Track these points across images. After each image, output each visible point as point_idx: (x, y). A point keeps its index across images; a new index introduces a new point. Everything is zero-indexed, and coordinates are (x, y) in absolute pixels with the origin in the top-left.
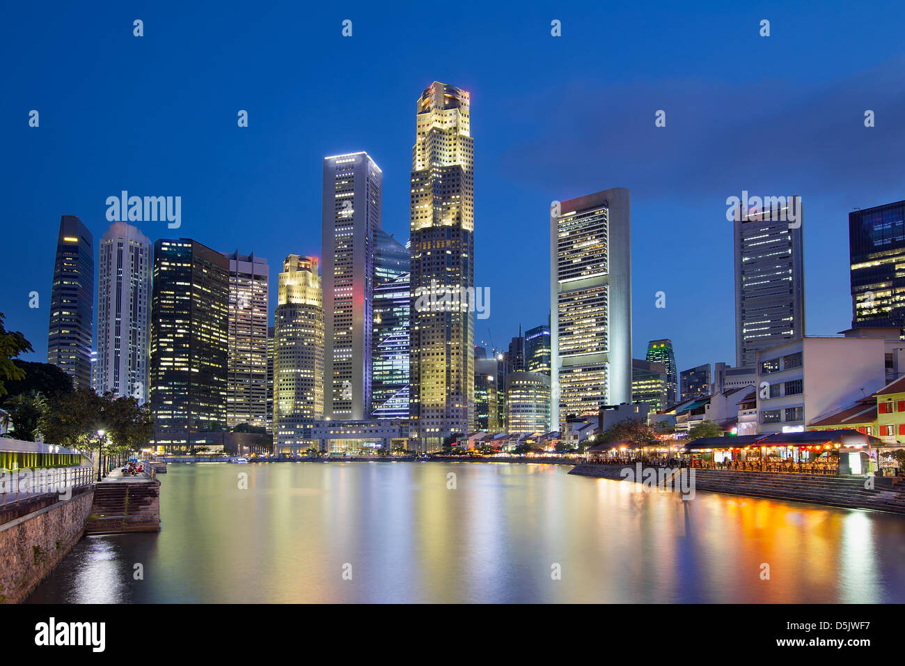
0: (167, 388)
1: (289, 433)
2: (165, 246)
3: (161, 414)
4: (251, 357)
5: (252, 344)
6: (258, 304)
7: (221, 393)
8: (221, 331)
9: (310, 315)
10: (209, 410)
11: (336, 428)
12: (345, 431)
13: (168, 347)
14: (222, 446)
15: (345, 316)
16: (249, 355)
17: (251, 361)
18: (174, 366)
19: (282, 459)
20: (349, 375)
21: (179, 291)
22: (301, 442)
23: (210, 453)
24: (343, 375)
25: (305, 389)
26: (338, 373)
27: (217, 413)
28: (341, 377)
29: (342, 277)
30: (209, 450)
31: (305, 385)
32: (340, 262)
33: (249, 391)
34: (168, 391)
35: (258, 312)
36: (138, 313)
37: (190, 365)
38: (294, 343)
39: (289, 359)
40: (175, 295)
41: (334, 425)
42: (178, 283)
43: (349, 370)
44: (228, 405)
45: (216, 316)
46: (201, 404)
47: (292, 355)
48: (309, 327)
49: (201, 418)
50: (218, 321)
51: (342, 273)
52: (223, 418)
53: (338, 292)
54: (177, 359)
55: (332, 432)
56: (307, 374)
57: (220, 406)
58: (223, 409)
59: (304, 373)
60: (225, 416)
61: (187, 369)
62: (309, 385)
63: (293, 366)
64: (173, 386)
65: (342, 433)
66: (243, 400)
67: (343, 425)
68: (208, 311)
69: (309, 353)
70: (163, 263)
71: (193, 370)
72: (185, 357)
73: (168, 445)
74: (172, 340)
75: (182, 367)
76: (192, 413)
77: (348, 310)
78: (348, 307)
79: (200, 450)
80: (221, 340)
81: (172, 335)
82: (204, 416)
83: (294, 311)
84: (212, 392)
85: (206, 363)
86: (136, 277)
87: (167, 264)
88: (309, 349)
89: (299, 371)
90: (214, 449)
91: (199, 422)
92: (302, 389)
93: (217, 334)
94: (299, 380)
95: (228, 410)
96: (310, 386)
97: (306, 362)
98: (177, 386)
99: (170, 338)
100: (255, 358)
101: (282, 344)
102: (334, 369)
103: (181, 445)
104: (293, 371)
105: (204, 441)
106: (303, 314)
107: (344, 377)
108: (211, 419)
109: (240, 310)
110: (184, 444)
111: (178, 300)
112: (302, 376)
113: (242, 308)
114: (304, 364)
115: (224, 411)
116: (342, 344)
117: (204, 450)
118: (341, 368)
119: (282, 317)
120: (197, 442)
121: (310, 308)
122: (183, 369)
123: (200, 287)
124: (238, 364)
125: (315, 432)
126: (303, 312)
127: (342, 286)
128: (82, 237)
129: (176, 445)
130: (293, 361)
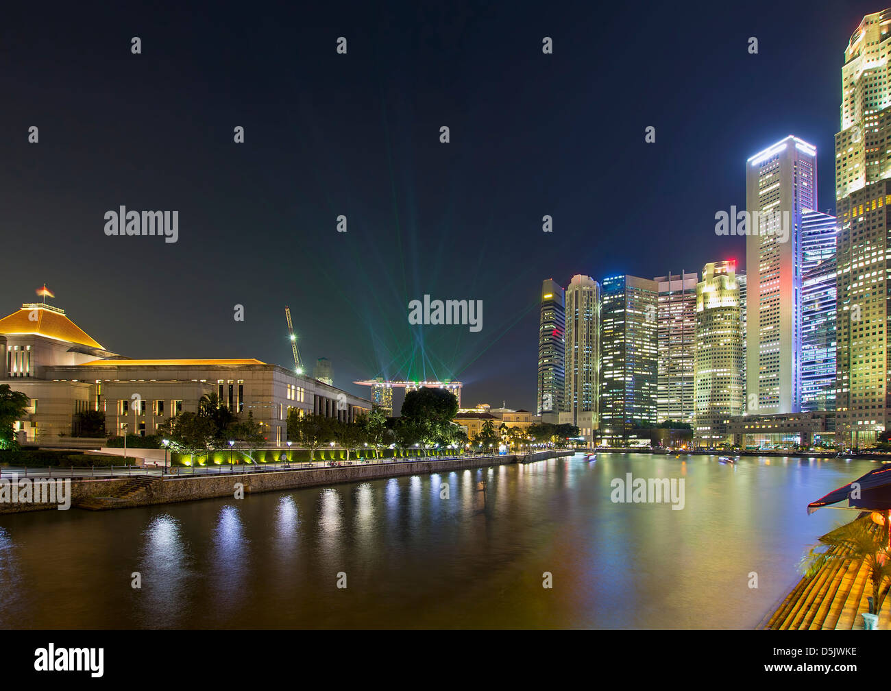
0: (608, 395)
1: (706, 428)
2: (606, 281)
3: (605, 415)
4: (682, 363)
5: (683, 351)
6: (689, 315)
7: (652, 396)
8: (651, 344)
9: (726, 316)
10: (642, 410)
11: (751, 423)
12: (761, 425)
13: (609, 363)
14: (650, 440)
15: (771, 310)
16: (681, 361)
17: (682, 366)
18: (613, 378)
19: (699, 452)
20: (776, 369)
21: (616, 317)
22: (718, 437)
23: (640, 445)
24: (769, 370)
25: (722, 387)
26: (764, 368)
27: (649, 412)
28: (768, 372)
29: (768, 272)
30: (638, 443)
31: (722, 383)
32: (765, 258)
33: (680, 392)
34: (610, 397)
35: (688, 322)
36: (590, 340)
37: (625, 374)
38: (710, 346)
39: (706, 361)
40: (613, 322)
41: (749, 420)
42: (615, 312)
43: (776, 364)
44: (658, 406)
45: (647, 332)
46: (634, 406)
47: (708, 357)
48: (726, 327)
49: (635, 417)
50: (648, 336)
51: (768, 268)
52: (654, 416)
53: (763, 288)
54: (615, 372)
55: (747, 427)
56: (723, 372)
57: (651, 407)
58: (653, 409)
59: (720, 372)
60: (655, 415)
61: (622, 379)
62: (725, 383)
63: (710, 367)
64: (613, 393)
65: (758, 427)
66: (675, 400)
67: (759, 420)
68: (640, 329)
69: (726, 353)
70: (605, 298)
71: (627, 379)
72: (621, 369)
73: (610, 438)
74: (612, 357)
75: (619, 377)
76: (627, 413)
77: (775, 303)
78: (775, 300)
79: (632, 443)
80: (652, 352)
81: (612, 353)
82: (637, 415)
83: (710, 316)
84: (644, 395)
85: (638, 372)
86: (588, 313)
87: (608, 298)
88: (726, 349)
89: (715, 370)
90: (644, 443)
91: (633, 421)
92: (718, 387)
93: (648, 347)
94: (715, 379)
95: (658, 409)
96: (727, 384)
97: (722, 362)
98: (616, 393)
99: (610, 355)
100: (686, 363)
101: (699, 348)
102: (761, 364)
103: (619, 439)
104: (710, 371)
105: (636, 436)
106: (719, 317)
107: (771, 371)
108: (643, 418)
109: (673, 323)
110: (621, 438)
111: (616, 325)
112: (718, 375)
113: (674, 321)
114: (720, 364)
115: (655, 411)
116: (769, 339)
117: (634, 443)
118: (768, 363)
119: (699, 323)
120: (630, 437)
121: (725, 310)
122: (619, 379)
123: (632, 311)
124: (671, 370)
125: (730, 427)
126: (718, 315)
127: (768, 280)
128: (556, 293)
129: (615, 439)
130: (710, 362)
